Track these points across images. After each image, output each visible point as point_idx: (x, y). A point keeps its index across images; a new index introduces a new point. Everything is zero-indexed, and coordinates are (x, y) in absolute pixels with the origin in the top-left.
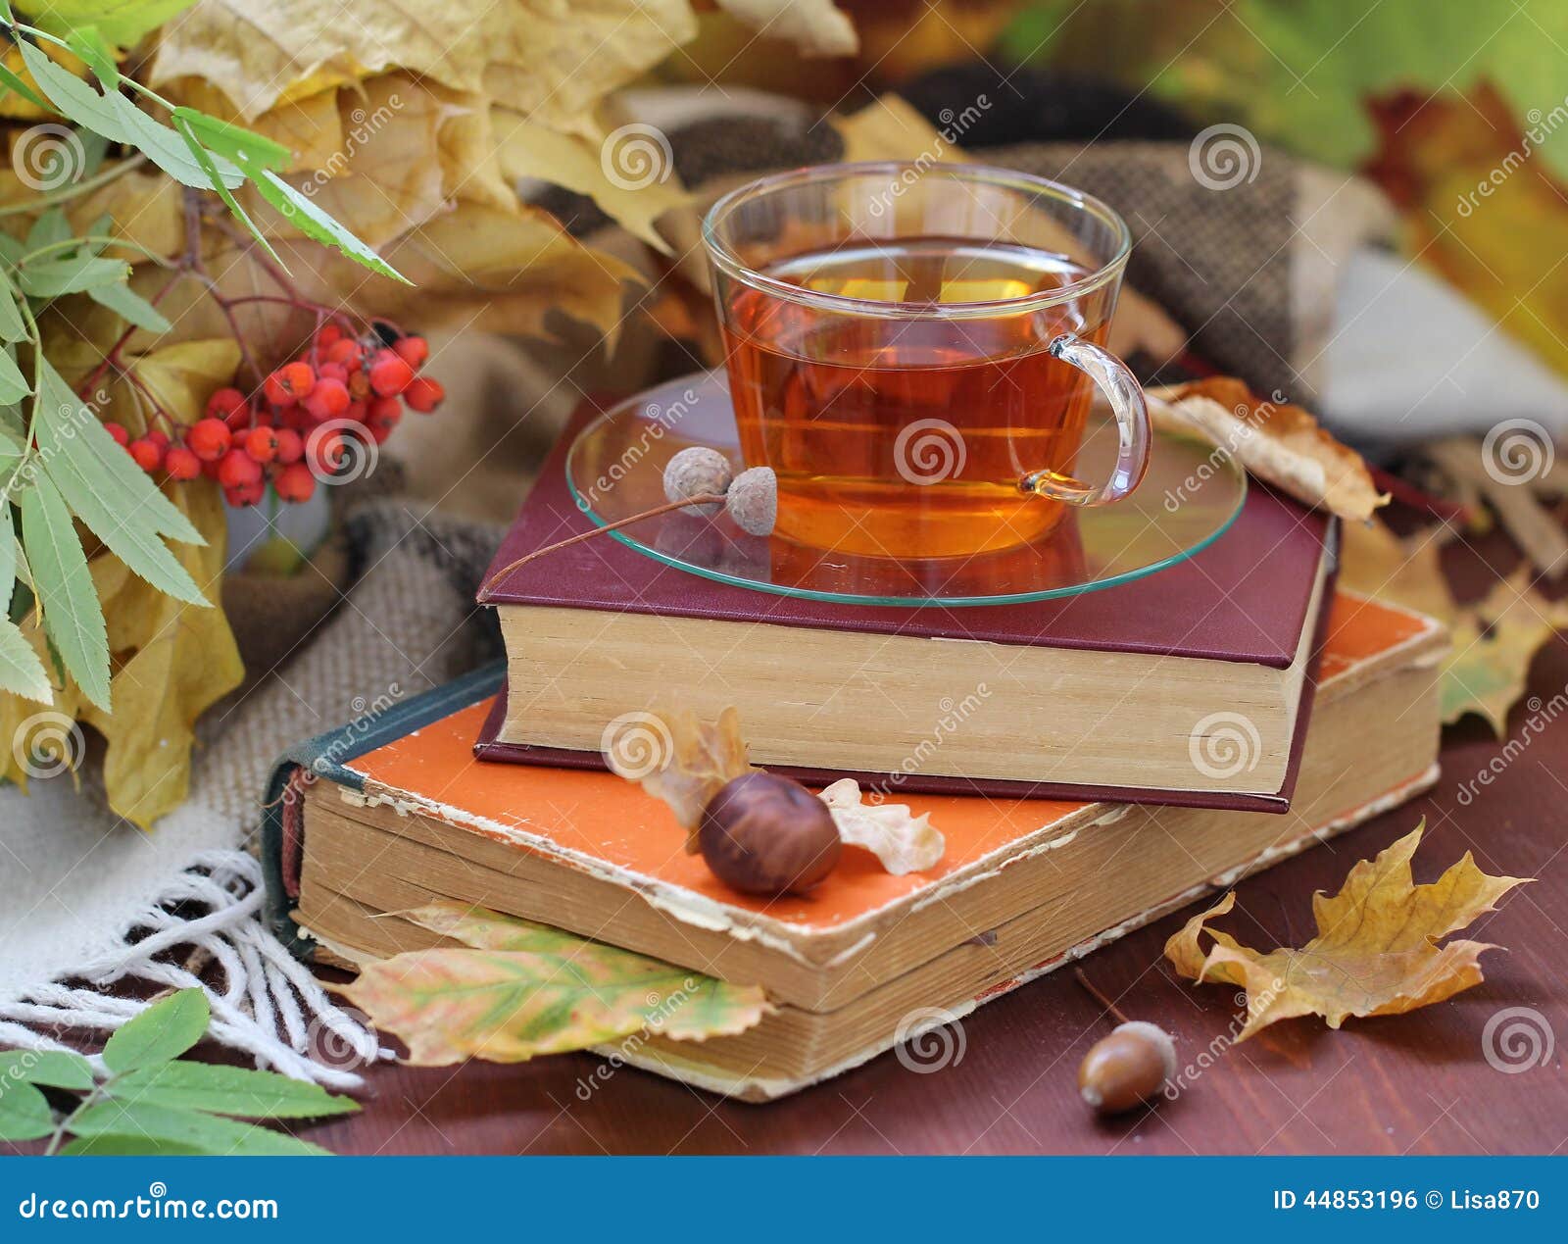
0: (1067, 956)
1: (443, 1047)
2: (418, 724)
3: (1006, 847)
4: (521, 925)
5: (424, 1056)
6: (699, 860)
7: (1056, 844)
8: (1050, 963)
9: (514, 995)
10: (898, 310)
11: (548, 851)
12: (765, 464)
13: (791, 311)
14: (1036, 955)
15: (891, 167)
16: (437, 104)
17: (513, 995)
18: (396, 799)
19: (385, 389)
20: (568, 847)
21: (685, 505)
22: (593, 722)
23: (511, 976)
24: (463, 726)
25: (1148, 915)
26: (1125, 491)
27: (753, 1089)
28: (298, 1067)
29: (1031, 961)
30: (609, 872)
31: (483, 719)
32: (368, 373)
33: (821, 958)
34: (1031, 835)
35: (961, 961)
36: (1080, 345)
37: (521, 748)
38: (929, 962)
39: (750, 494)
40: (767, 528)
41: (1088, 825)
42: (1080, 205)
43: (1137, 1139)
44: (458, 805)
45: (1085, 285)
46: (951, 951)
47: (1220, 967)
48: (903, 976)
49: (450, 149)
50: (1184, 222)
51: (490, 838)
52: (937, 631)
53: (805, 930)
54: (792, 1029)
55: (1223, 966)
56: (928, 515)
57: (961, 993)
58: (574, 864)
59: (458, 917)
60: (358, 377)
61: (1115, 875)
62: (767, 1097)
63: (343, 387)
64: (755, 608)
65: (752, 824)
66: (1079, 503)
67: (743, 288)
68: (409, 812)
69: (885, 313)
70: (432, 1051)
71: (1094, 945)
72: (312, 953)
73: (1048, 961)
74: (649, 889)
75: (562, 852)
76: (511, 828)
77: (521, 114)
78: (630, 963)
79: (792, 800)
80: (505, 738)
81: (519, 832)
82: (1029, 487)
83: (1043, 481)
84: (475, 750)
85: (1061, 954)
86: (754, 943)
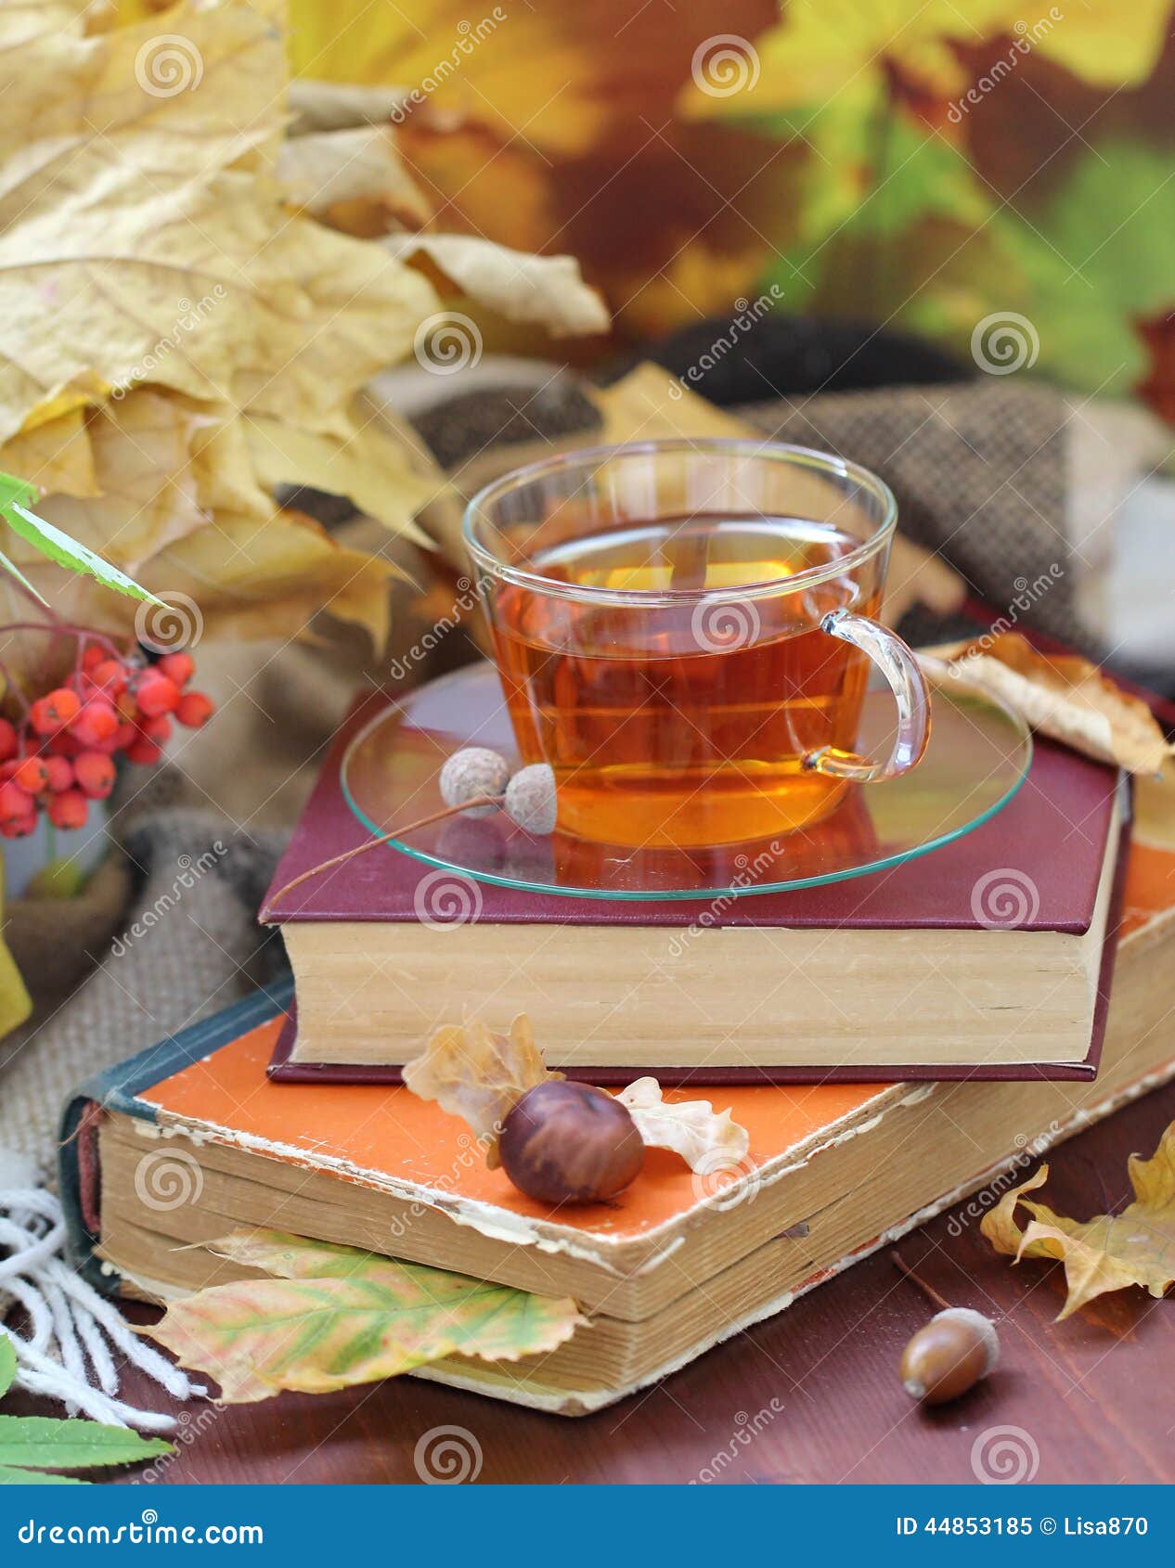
0: (882, 1240)
1: (254, 1383)
2: (207, 1049)
3: (811, 1136)
4: (326, 1249)
5: (236, 1394)
6: (501, 1172)
7: (863, 1129)
8: (865, 1248)
9: (324, 1323)
10: (665, 599)
11: (348, 1174)
12: (542, 761)
13: (557, 603)
14: (850, 1242)
15: (649, 448)
16: (185, 415)
17: (322, 1324)
18: (192, 1127)
19: (152, 710)
20: (367, 1168)
21: (463, 809)
22: (387, 1035)
23: (320, 1304)
24: (254, 1048)
25: (962, 1191)
26: (909, 764)
27: (571, 1402)
28: (109, 1412)
29: (848, 1247)
30: (410, 1192)
31: (273, 1040)
32: (134, 694)
33: (630, 1266)
34: (837, 1122)
35: (775, 1255)
36: (852, 619)
37: (314, 1067)
38: (742, 1259)
39: (528, 793)
40: (549, 826)
41: (895, 1106)
42: (843, 473)
43: (964, 1429)
44: (254, 1130)
45: (855, 558)
46: (765, 1244)
47: (1037, 1243)
48: (717, 1275)
49: (202, 459)
50: (955, 467)
51: (289, 1162)
52: (727, 920)
53: (614, 1239)
54: (606, 1339)
55: (1041, 1242)
56: (711, 798)
57: (777, 1287)
58: (375, 1185)
59: (261, 1245)
60: (124, 698)
61: (924, 1154)
62: (587, 1410)
63: (109, 711)
64: (542, 910)
65: (551, 1135)
66: (864, 779)
67: (504, 586)
68: (205, 1141)
69: (654, 603)
70: (246, 1387)
71: (909, 1225)
72: (118, 1289)
73: (863, 1246)
74: (451, 1206)
75: (362, 1173)
76: (309, 1152)
77: (272, 418)
78: (440, 1281)
79: (590, 1107)
80: (298, 1058)
81: (318, 1156)
82: (809, 765)
83: (826, 758)
84: (268, 1073)
85: (877, 1238)
86: (562, 1255)
